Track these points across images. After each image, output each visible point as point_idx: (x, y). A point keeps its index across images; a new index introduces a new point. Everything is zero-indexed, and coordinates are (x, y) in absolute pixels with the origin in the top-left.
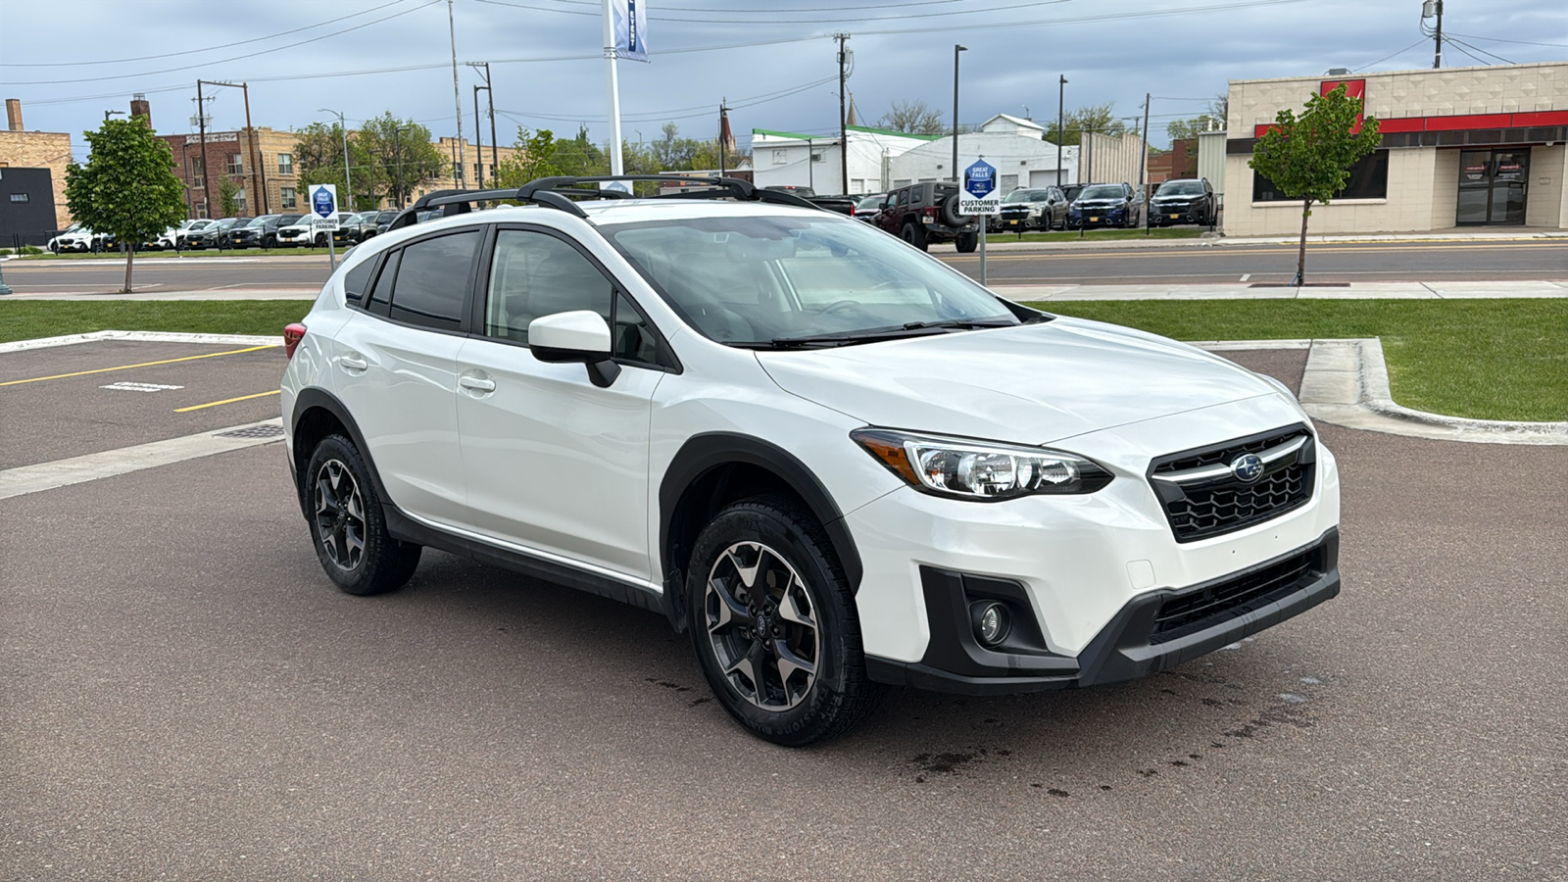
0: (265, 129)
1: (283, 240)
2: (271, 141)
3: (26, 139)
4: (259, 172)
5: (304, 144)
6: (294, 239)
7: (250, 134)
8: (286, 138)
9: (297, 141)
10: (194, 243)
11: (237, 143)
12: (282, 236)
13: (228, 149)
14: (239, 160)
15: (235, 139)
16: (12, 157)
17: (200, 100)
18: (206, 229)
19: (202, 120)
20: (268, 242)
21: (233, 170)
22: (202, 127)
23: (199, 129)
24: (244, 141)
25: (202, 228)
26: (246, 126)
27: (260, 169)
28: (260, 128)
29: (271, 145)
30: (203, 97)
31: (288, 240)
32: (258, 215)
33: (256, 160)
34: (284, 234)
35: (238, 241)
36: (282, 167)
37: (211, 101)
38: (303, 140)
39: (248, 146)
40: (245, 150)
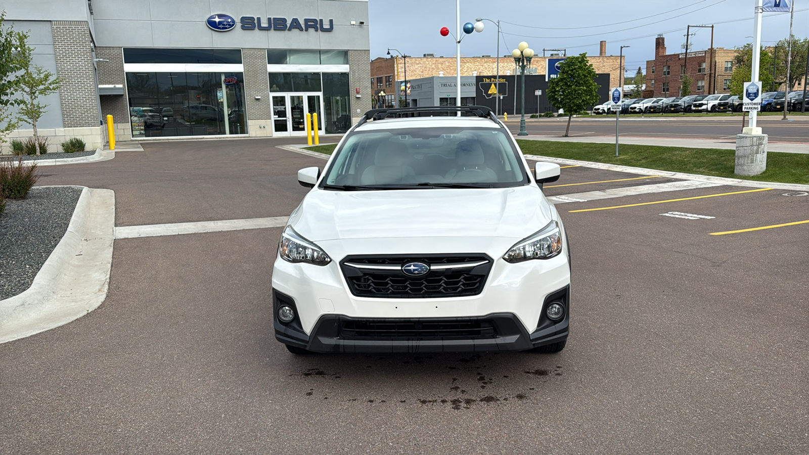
0: (720, 48)
1: (694, 108)
2: (723, 54)
3: (605, 59)
4: (713, 72)
5: (739, 55)
6: (700, 108)
7: (712, 52)
8: (731, 53)
9: (736, 54)
10: (652, 110)
11: (704, 57)
12: (694, 107)
13: (698, 60)
14: (704, 65)
15: (704, 55)
16: (597, 68)
17: (688, 35)
18: (660, 103)
19: (687, 46)
20: (687, 110)
21: (700, 71)
22: (687, 49)
23: (685, 50)
24: (708, 55)
25: (657, 102)
26: (710, 47)
27: (714, 69)
28: (717, 48)
29: (722, 57)
30: (689, 34)
31: (697, 108)
32: (709, 94)
33: (713, 65)
34: (695, 106)
35: (673, 109)
36: (726, 69)
37: (693, 35)
38: (739, 53)
39: (710, 58)
40: (708, 60)
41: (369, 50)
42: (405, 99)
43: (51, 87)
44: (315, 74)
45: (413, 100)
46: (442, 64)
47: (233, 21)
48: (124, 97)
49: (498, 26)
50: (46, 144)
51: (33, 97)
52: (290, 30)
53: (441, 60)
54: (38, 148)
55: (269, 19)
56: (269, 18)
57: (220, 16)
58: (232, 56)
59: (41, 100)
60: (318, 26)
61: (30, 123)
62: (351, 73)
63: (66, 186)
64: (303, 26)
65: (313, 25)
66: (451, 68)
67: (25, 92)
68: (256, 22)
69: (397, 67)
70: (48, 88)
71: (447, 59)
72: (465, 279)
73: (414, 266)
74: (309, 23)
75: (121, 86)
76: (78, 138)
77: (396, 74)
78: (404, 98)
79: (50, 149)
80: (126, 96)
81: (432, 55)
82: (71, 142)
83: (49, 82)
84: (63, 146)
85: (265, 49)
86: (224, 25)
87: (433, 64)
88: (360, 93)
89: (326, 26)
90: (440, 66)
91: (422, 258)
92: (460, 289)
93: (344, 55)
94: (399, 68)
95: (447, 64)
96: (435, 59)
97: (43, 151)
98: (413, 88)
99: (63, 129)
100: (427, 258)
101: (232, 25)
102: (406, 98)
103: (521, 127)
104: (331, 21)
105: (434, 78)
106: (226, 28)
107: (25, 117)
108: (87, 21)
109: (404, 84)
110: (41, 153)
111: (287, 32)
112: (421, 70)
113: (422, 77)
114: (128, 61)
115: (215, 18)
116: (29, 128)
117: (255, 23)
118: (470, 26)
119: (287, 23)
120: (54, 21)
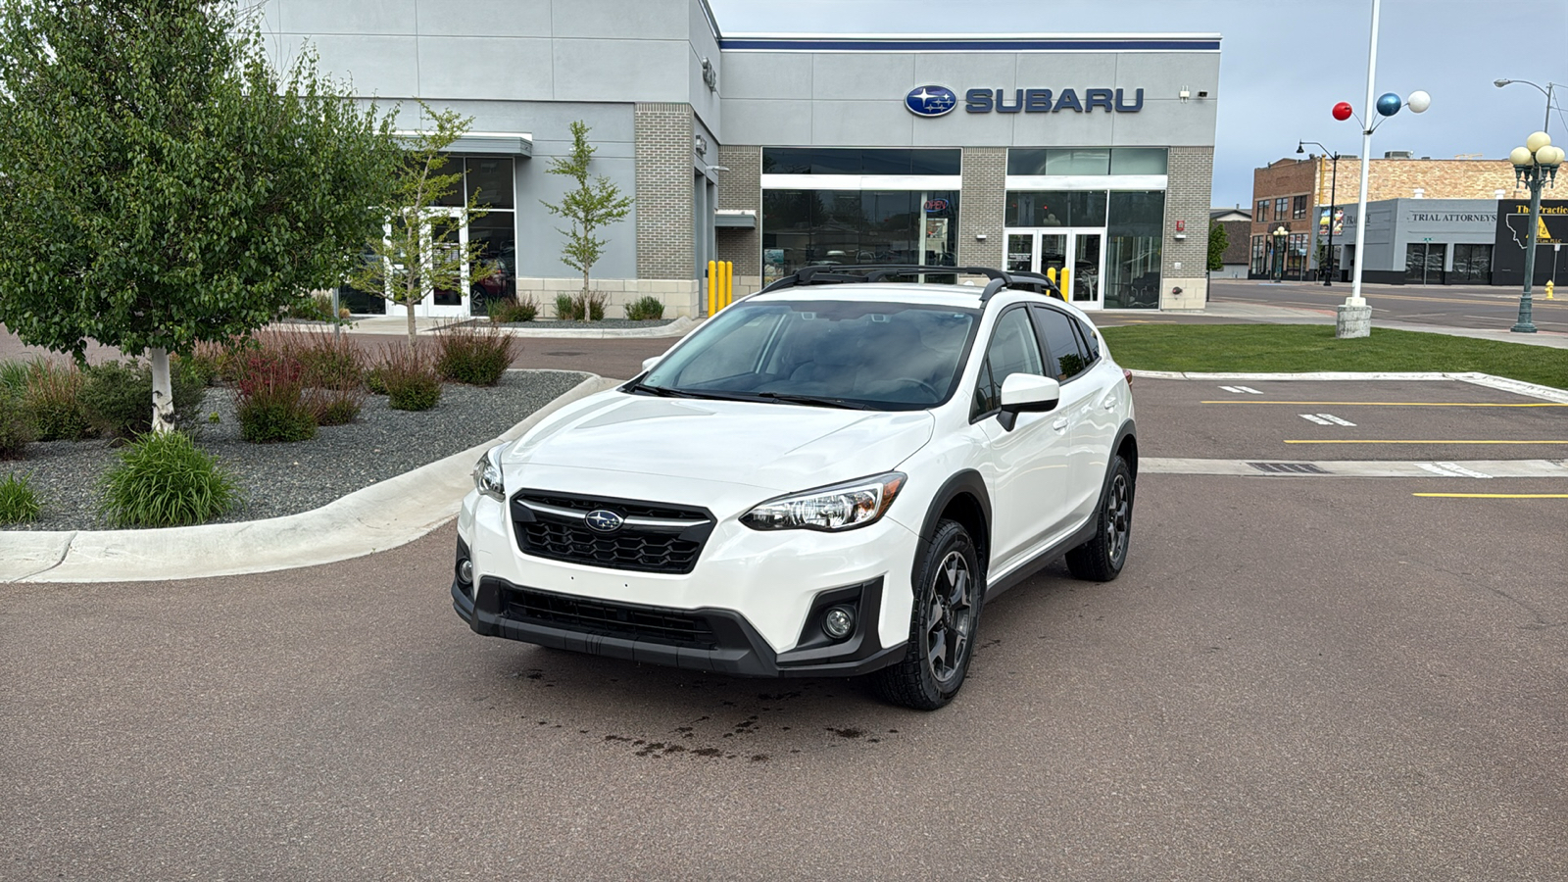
41: (1213, 147)
42: (1327, 243)
43: (615, 212)
44: (1096, 192)
45: (1347, 246)
46: (1424, 173)
47: (953, 99)
48: (756, 231)
49: (1549, 96)
50: (604, 303)
51: (589, 227)
52: (1055, 111)
53: (1424, 165)
54: (588, 310)
55: (1020, 92)
56: (1018, 91)
57: (930, 89)
58: (944, 161)
59: (599, 232)
60: (1113, 102)
61: (580, 269)
62: (1171, 191)
63: (572, 372)
64: (1083, 104)
65: (1104, 100)
66: (1446, 182)
67: (578, 218)
68: (994, 98)
69: (1322, 178)
70: (610, 214)
71: (1437, 163)
72: (674, 545)
73: (601, 516)
74: (1095, 98)
75: (752, 212)
76: (653, 296)
77: (1317, 191)
78: (1325, 242)
79: (608, 314)
80: (759, 229)
81: (1405, 154)
82: (644, 301)
83: (614, 203)
84: (628, 309)
85: (1005, 147)
86: (936, 105)
87: (1405, 172)
88: (1186, 230)
89: (1129, 101)
90: (1420, 177)
91: (619, 505)
92: (665, 561)
93: (1158, 156)
94: (1323, 181)
95: (1438, 173)
96: (1410, 162)
97: (598, 315)
98: (1351, 222)
99: (635, 281)
100: (626, 506)
101: (949, 105)
102: (1330, 241)
103: (1520, 313)
104: (1140, 93)
105: (1399, 202)
106: (939, 111)
107: (573, 259)
108: (688, 104)
109: (1329, 212)
110: (592, 318)
111: (1050, 114)
112: (1376, 185)
113: (1375, 200)
114: (769, 168)
115: (921, 93)
116: (580, 277)
117: (992, 101)
118: (1392, 100)
119: (1053, 98)
120: (639, 103)
